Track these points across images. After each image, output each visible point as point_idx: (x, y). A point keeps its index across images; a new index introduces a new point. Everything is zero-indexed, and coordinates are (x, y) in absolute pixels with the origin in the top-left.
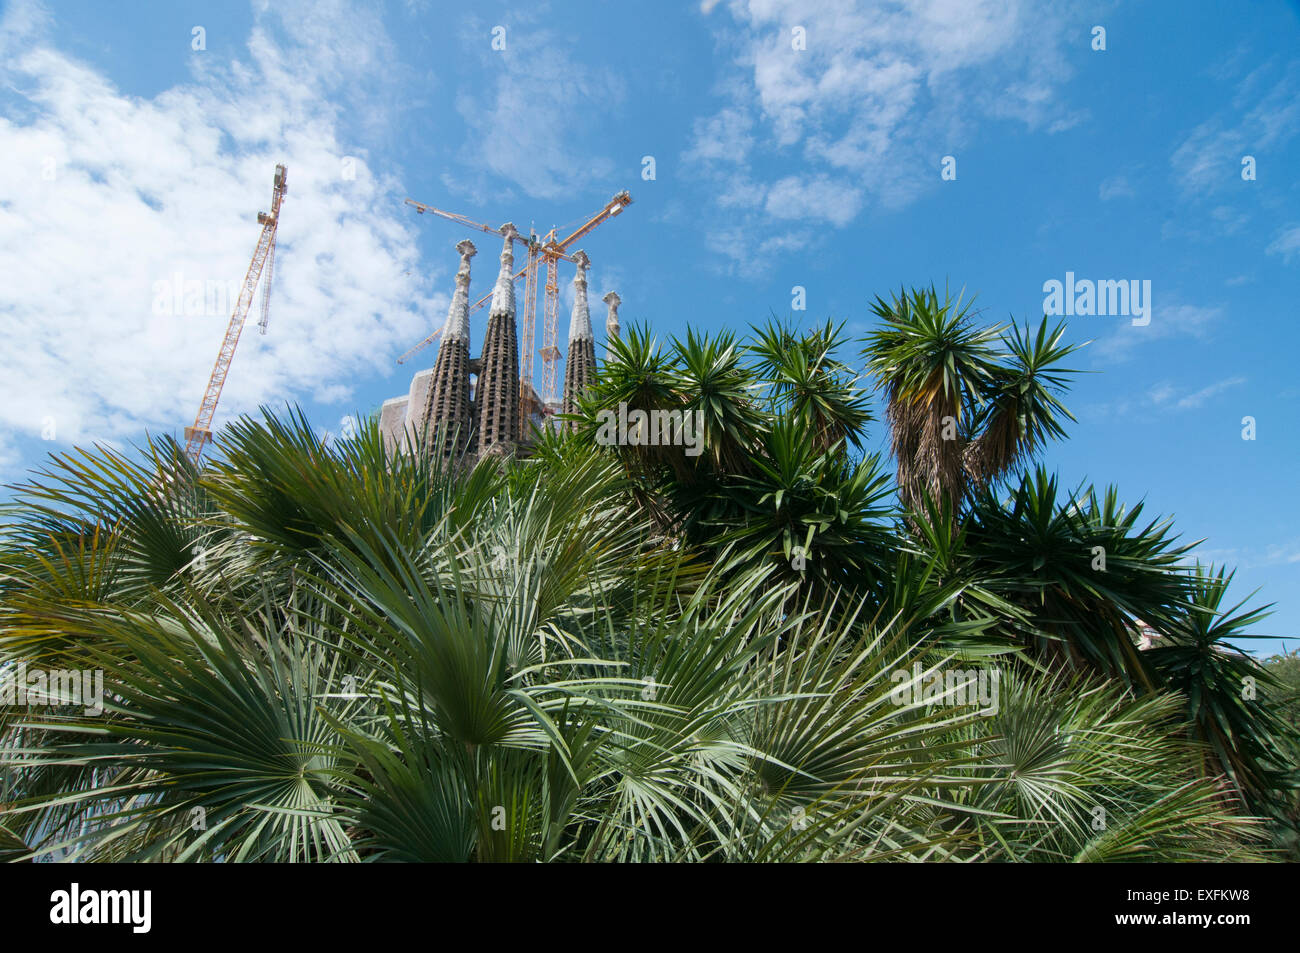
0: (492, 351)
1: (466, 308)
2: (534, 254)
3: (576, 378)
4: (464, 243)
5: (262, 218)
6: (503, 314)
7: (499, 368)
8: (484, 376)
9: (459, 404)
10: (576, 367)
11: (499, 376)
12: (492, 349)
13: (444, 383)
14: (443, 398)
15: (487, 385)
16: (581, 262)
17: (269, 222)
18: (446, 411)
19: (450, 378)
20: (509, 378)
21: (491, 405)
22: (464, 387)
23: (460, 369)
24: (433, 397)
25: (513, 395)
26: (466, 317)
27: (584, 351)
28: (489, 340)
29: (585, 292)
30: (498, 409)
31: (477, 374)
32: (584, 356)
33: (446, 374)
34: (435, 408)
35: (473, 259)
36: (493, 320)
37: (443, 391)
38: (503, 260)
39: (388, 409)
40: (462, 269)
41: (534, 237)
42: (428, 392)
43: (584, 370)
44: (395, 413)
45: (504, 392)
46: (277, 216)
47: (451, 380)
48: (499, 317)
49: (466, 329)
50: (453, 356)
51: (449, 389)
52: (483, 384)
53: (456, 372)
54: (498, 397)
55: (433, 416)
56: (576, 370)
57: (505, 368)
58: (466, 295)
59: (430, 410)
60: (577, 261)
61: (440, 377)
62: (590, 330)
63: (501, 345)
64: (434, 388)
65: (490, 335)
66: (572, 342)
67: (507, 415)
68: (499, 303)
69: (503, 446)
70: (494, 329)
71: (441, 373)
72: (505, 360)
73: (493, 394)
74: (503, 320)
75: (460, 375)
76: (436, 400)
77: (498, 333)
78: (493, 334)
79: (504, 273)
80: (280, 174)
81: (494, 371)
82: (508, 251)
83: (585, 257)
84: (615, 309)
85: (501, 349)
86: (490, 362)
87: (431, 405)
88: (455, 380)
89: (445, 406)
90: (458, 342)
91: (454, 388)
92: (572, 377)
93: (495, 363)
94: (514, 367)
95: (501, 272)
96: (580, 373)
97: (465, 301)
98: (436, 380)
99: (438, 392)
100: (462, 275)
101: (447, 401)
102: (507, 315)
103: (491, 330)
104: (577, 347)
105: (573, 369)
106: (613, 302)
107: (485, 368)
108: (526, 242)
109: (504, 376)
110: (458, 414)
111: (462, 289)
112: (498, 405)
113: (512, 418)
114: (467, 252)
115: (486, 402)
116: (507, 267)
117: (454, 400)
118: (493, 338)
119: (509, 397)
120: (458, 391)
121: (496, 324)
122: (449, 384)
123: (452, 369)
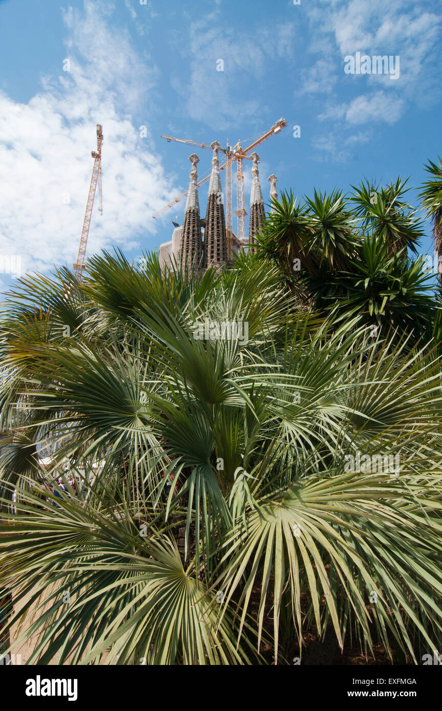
0: (211, 215)
1: (196, 192)
2: (229, 158)
3: (255, 225)
4: (192, 156)
5: (93, 155)
6: (215, 193)
7: (215, 223)
8: (208, 228)
9: (197, 244)
10: (255, 219)
11: (215, 227)
12: (211, 213)
13: (188, 233)
14: (188, 241)
15: (210, 232)
16: (255, 160)
17: (97, 156)
18: (190, 247)
19: (191, 230)
20: (220, 227)
21: (212, 243)
22: (198, 234)
23: (196, 225)
24: (183, 241)
25: (223, 237)
26: (197, 197)
27: (258, 210)
28: (209, 208)
29: (258, 176)
30: (216, 244)
31: (204, 227)
32: (259, 212)
33: (189, 228)
34: (185, 246)
35: (197, 164)
36: (210, 197)
37: (188, 237)
38: (213, 163)
39: (163, 249)
40: (193, 170)
41: (229, 147)
42: (181, 238)
43: (259, 220)
44: (166, 250)
45: (218, 235)
46: (100, 153)
47: (192, 231)
48: (213, 195)
49: (197, 203)
50: (192, 218)
51: (191, 236)
52: (208, 232)
53: (194, 227)
54: (216, 238)
55: (185, 251)
56: (255, 221)
57: (218, 222)
58: (195, 185)
59: (183, 247)
60: (253, 159)
61: (186, 230)
62: (262, 198)
63: (215, 210)
64: (184, 236)
65: (209, 205)
66: (252, 205)
67: (221, 248)
68: (212, 188)
69: (220, 263)
70: (211, 202)
71: (186, 228)
72: (218, 218)
73: (213, 237)
74: (216, 196)
75: (196, 228)
76: (185, 242)
77: (213, 204)
78: (211, 205)
79: (214, 170)
80: (99, 129)
81: (213, 225)
82: (215, 158)
83: (257, 156)
84: (275, 184)
85: (215, 212)
86: (210, 220)
87: (183, 245)
88: (194, 231)
89: (189, 245)
90: (194, 211)
91: (193, 235)
92: (253, 225)
93: (213, 220)
94: (222, 222)
95: (213, 170)
96: (257, 222)
97: (195, 188)
98: (184, 232)
99: (186, 238)
100: (193, 174)
101: (191, 243)
103: (210, 203)
104: (255, 208)
105: (253, 220)
106: (273, 181)
107: (208, 224)
108: (224, 151)
109: (218, 227)
110: (196, 248)
111: (193, 182)
112: (216, 242)
113: (223, 249)
114: (194, 161)
115: (210, 242)
116: (216, 167)
117: (194, 241)
118: (211, 207)
119: (221, 238)
120: (196, 236)
121: (212, 198)
122: (191, 233)
123: (192, 225)
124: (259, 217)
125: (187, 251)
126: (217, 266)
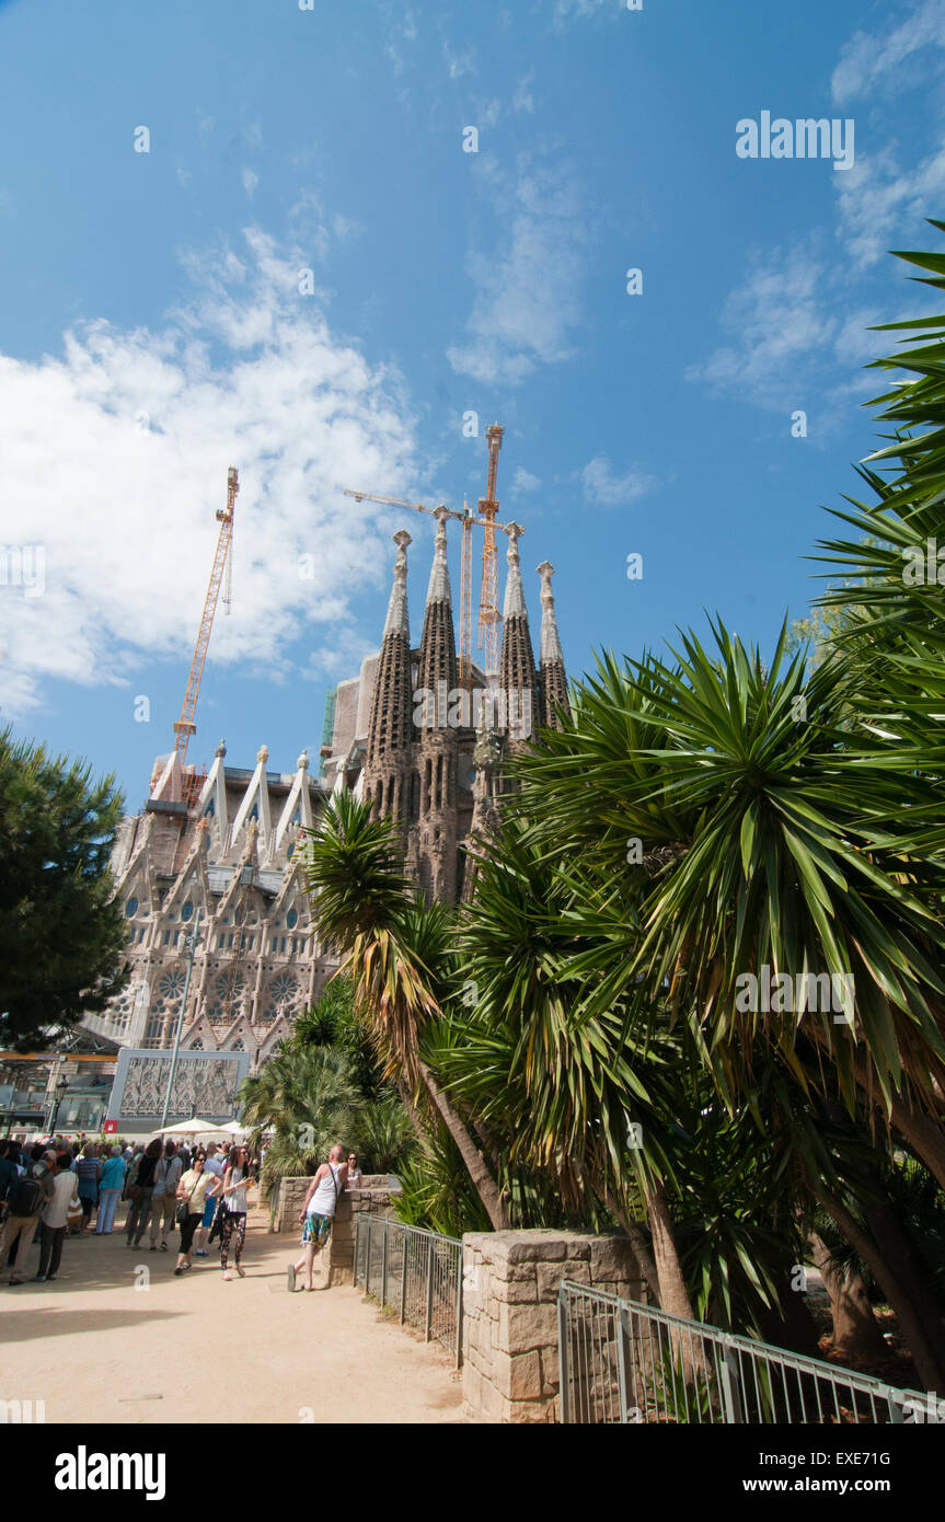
0: (430, 641)
1: (405, 599)
2: (468, 528)
3: (511, 658)
4: (399, 534)
5: (220, 516)
6: (439, 602)
7: (437, 657)
9: (402, 698)
10: (511, 646)
11: (437, 665)
12: (430, 638)
13: (388, 677)
15: (427, 675)
16: (513, 535)
17: (226, 519)
18: (391, 705)
20: (447, 666)
22: (405, 680)
23: (401, 662)
24: (378, 692)
26: (405, 610)
27: (518, 629)
28: (427, 628)
29: (518, 566)
32: (520, 636)
33: (389, 669)
34: (381, 703)
35: (409, 548)
36: (430, 608)
37: (387, 686)
38: (437, 545)
39: (341, 691)
40: (398, 560)
41: (466, 510)
43: (518, 649)
44: (349, 694)
46: (232, 513)
47: (395, 675)
48: (435, 604)
49: (405, 621)
50: (395, 650)
52: (423, 674)
53: (398, 666)
55: (380, 711)
56: (510, 650)
57: (442, 657)
58: (403, 586)
59: (377, 704)
60: (509, 534)
61: (384, 673)
62: (524, 606)
63: (438, 633)
65: (427, 623)
66: (505, 620)
68: (434, 592)
69: (443, 734)
70: (431, 618)
71: (385, 668)
72: (442, 649)
73: (433, 684)
74: (439, 608)
75: (402, 669)
76: (382, 695)
77: (434, 621)
78: (431, 623)
79: (438, 559)
80: (232, 476)
81: (433, 660)
82: (441, 536)
83: (517, 529)
84: (549, 580)
85: (438, 638)
86: (428, 652)
87: (377, 700)
88: (397, 674)
89: (390, 701)
90: (399, 635)
91: (397, 682)
92: (507, 657)
93: (433, 652)
94: (450, 655)
95: (435, 558)
96: (515, 653)
97: (403, 593)
98: (381, 674)
99: (382, 688)
100: (398, 567)
101: (391, 696)
102: (442, 603)
103: (428, 619)
104: (511, 626)
105: (507, 649)
106: (546, 573)
107: (425, 658)
109: (442, 665)
110: (401, 707)
111: (400, 582)
114: (402, 543)
116: (441, 552)
117: (398, 694)
118: (430, 627)
121: (432, 611)
122: (392, 679)
123: (394, 663)
124: (518, 644)
125: (385, 713)
126: (438, 739)
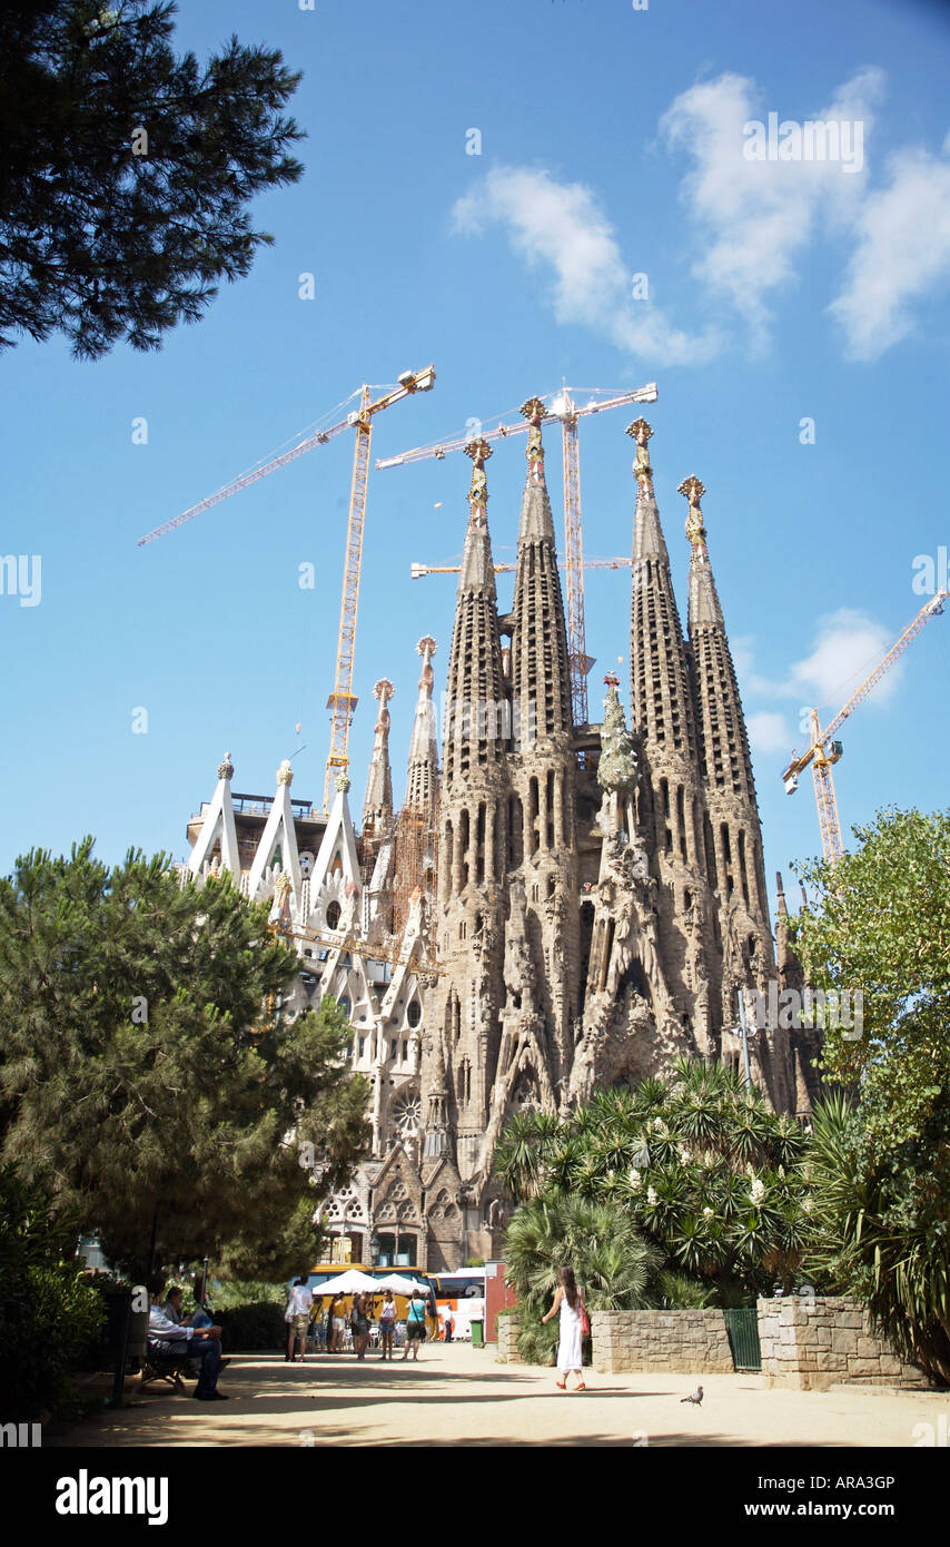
0: (526, 601)
3: (646, 623)
6: (536, 543)
7: (538, 625)
8: (519, 639)
10: (645, 606)
11: (539, 637)
12: (526, 597)
14: (469, 681)
18: (475, 699)
19: (475, 651)
20: (553, 639)
21: (533, 681)
23: (486, 635)
24: (455, 679)
25: (560, 664)
27: (655, 580)
28: (522, 583)
30: (543, 686)
32: (656, 588)
33: (469, 645)
36: (524, 552)
37: (468, 670)
40: (475, 481)
42: (450, 672)
43: (658, 609)
45: (548, 660)
47: (477, 653)
48: (532, 546)
49: (489, 574)
50: (476, 617)
52: (519, 651)
53: (482, 640)
54: (541, 669)
56: (646, 610)
57: (546, 625)
61: (462, 650)
62: (662, 544)
63: (538, 590)
64: (456, 666)
65: (522, 575)
68: (529, 528)
70: (527, 568)
71: (463, 644)
72: (545, 613)
73: (534, 666)
74: (537, 551)
75: (488, 643)
77: (531, 572)
78: (526, 575)
81: (532, 631)
84: (697, 504)
85: (539, 596)
86: (525, 618)
88: (482, 652)
89: (472, 691)
90: (480, 594)
91: (482, 664)
92: (641, 622)
93: (532, 619)
96: (652, 617)
98: (458, 654)
99: (461, 673)
101: (475, 685)
102: (541, 543)
103: (522, 569)
105: (640, 610)
106: (693, 492)
107: (520, 627)
109: (547, 637)
112: (542, 681)
113: (562, 696)
115: (525, 679)
117: (484, 681)
118: (526, 581)
119: (555, 667)
120: (488, 667)
121: (527, 557)
122: (475, 660)
123: (476, 636)
124: (657, 602)
